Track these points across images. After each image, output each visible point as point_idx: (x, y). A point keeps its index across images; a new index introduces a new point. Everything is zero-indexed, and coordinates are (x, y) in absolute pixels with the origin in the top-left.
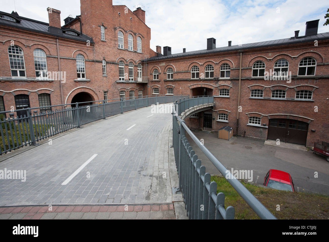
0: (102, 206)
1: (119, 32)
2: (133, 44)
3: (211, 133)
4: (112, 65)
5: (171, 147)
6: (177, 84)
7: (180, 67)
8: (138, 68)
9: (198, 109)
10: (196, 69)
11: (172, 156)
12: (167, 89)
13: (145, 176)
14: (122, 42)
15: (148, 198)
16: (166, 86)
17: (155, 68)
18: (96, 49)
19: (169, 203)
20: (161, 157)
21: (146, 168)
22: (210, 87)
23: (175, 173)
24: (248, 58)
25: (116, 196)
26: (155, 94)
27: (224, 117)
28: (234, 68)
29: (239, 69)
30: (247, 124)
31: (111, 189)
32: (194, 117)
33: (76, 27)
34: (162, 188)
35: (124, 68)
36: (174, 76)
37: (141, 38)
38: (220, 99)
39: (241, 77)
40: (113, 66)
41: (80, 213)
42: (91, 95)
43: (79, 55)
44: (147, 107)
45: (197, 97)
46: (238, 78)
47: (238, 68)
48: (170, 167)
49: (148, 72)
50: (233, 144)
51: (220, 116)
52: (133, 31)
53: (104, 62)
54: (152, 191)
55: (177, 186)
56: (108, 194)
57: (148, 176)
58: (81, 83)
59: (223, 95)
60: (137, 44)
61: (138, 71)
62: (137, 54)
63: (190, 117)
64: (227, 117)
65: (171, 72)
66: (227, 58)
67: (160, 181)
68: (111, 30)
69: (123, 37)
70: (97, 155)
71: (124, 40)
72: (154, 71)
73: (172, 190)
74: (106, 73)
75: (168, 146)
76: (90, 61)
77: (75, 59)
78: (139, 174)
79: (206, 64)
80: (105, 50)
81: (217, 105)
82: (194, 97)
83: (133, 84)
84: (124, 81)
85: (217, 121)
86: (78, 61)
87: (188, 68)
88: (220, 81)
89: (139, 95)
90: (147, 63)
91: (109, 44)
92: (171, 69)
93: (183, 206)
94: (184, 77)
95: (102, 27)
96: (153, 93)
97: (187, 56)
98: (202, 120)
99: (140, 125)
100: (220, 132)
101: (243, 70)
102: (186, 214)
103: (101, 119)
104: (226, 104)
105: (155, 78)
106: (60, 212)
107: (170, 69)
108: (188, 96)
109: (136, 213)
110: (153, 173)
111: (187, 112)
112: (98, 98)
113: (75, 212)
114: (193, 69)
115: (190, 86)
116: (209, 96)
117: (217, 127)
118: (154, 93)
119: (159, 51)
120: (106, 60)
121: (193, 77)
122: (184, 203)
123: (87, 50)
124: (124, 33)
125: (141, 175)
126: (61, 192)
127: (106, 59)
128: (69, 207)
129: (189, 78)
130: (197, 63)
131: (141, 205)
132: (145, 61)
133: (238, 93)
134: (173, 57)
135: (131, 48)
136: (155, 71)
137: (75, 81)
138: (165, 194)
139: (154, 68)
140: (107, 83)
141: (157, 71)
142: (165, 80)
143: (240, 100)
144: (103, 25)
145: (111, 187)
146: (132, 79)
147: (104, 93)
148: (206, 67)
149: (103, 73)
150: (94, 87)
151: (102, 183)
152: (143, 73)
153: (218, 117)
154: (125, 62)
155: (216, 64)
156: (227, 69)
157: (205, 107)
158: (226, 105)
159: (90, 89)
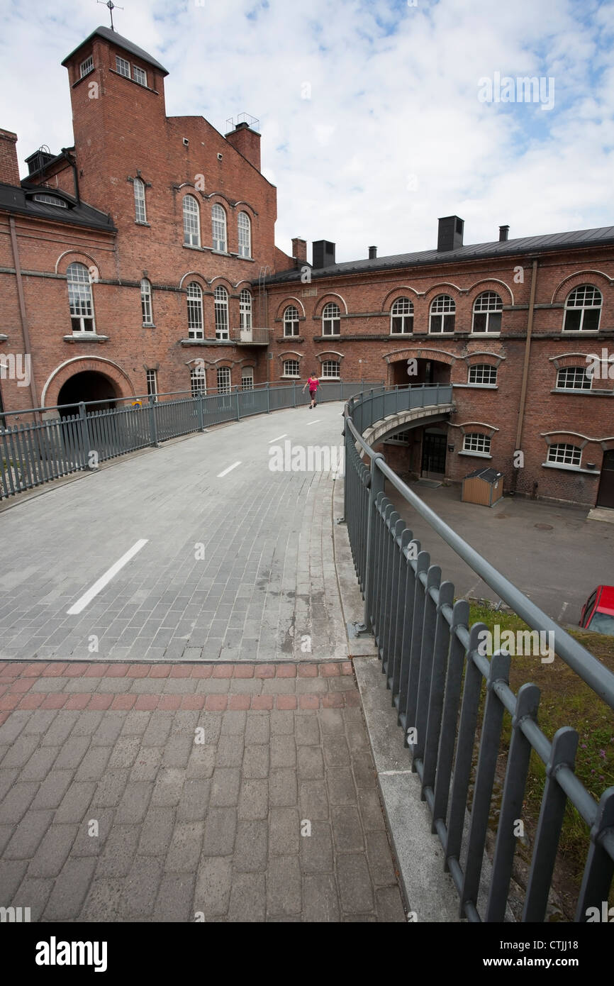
0: (175, 664)
1: (187, 198)
2: (228, 234)
3: (442, 487)
4: (170, 294)
5: (339, 524)
6: (350, 349)
7: (359, 302)
8: (241, 304)
9: (408, 419)
10: (406, 306)
11: (344, 545)
12: (321, 363)
13: (276, 594)
14: (196, 227)
15: (287, 646)
16: (320, 355)
17: (289, 303)
18: (121, 247)
19: (341, 659)
20: (314, 548)
21: (279, 577)
22: (442, 359)
23: (354, 589)
24: (553, 277)
25: (208, 642)
26: (289, 376)
27: (481, 443)
28: (513, 305)
29: (528, 309)
30: (543, 465)
31: (193, 625)
32: (397, 442)
33: (63, 181)
34: (321, 625)
35: (202, 303)
36: (343, 327)
37: (250, 217)
38: (470, 392)
39: (532, 333)
40: (170, 298)
41: (124, 678)
42: (112, 379)
43: (74, 267)
44: (267, 413)
45: (407, 387)
46: (523, 335)
47: (524, 307)
48: (339, 574)
49: (268, 314)
50: (500, 516)
51: (468, 441)
52: (227, 196)
53: (144, 285)
54: (296, 630)
55: (359, 619)
56: (187, 637)
57: (283, 594)
58: (82, 345)
59: (479, 381)
60: (238, 235)
61: (241, 311)
62: (237, 262)
63: (384, 442)
64: (487, 443)
65: (335, 315)
66: (495, 277)
67: (314, 608)
68: (164, 193)
69: (197, 214)
70: (146, 541)
71: (201, 222)
72: (287, 313)
73: (347, 629)
74: (151, 318)
75: (333, 520)
76: (106, 284)
77: (65, 276)
78: (261, 589)
79: (435, 293)
80: (148, 251)
81: (462, 408)
82: (400, 388)
83: (228, 350)
84: (202, 340)
85: (459, 453)
86: (72, 282)
87: (384, 304)
88: (471, 343)
89: (245, 379)
90: (267, 290)
91: (159, 234)
92: (335, 306)
93: (376, 666)
94: (371, 330)
95: (137, 184)
96: (282, 373)
97: (378, 268)
98: (419, 451)
99: (253, 462)
100: (467, 483)
101: (537, 311)
102: (384, 684)
103: (146, 446)
104: (485, 406)
105: (289, 332)
106: (74, 677)
107: (330, 306)
108: (380, 383)
109: (260, 680)
110: (296, 587)
111: (378, 429)
112: (132, 389)
113: (111, 677)
114: (395, 307)
115: (387, 356)
116: (440, 385)
117: (459, 470)
118: (287, 373)
119: (300, 254)
120: (151, 280)
121: (397, 329)
122: (380, 658)
123: (96, 251)
124: (201, 201)
125: (265, 592)
126: (70, 631)
127: (150, 276)
128: (94, 665)
129: (385, 332)
130: (410, 290)
131: (270, 663)
132: (262, 284)
133: (522, 378)
134: (339, 273)
135: (222, 244)
136: (290, 313)
137: (65, 341)
138: (330, 638)
139: (286, 304)
140: (155, 346)
141: (294, 313)
142: (316, 339)
143: (526, 397)
144: (139, 178)
145: (192, 622)
146: (225, 336)
147: (148, 374)
148: (434, 301)
149: (144, 317)
150: (120, 358)
151: (169, 610)
152: (255, 316)
153: (464, 444)
154: (205, 286)
155: (461, 294)
156: (492, 308)
157: (428, 414)
158: (485, 410)
159: (109, 363)
